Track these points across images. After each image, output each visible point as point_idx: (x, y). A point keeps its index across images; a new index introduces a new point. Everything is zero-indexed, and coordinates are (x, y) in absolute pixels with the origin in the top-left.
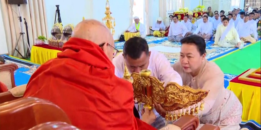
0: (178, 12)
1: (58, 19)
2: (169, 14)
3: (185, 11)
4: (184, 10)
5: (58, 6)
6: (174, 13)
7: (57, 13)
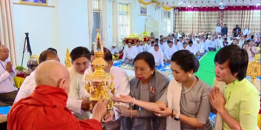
0: (129, 37)
1: (27, 46)
2: (122, 39)
3: (136, 37)
4: (134, 36)
5: (27, 34)
6: (125, 38)
7: (26, 41)
